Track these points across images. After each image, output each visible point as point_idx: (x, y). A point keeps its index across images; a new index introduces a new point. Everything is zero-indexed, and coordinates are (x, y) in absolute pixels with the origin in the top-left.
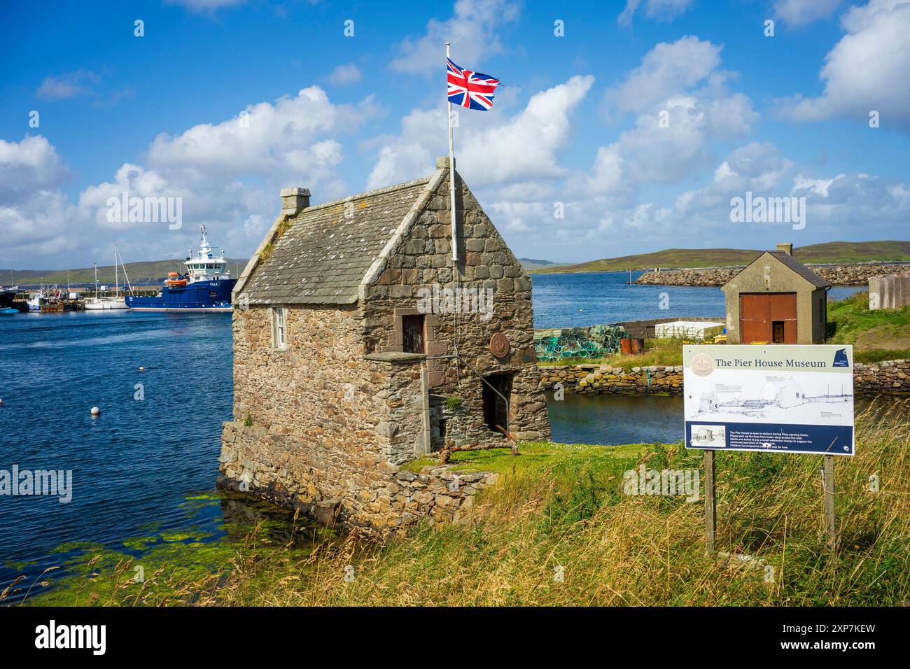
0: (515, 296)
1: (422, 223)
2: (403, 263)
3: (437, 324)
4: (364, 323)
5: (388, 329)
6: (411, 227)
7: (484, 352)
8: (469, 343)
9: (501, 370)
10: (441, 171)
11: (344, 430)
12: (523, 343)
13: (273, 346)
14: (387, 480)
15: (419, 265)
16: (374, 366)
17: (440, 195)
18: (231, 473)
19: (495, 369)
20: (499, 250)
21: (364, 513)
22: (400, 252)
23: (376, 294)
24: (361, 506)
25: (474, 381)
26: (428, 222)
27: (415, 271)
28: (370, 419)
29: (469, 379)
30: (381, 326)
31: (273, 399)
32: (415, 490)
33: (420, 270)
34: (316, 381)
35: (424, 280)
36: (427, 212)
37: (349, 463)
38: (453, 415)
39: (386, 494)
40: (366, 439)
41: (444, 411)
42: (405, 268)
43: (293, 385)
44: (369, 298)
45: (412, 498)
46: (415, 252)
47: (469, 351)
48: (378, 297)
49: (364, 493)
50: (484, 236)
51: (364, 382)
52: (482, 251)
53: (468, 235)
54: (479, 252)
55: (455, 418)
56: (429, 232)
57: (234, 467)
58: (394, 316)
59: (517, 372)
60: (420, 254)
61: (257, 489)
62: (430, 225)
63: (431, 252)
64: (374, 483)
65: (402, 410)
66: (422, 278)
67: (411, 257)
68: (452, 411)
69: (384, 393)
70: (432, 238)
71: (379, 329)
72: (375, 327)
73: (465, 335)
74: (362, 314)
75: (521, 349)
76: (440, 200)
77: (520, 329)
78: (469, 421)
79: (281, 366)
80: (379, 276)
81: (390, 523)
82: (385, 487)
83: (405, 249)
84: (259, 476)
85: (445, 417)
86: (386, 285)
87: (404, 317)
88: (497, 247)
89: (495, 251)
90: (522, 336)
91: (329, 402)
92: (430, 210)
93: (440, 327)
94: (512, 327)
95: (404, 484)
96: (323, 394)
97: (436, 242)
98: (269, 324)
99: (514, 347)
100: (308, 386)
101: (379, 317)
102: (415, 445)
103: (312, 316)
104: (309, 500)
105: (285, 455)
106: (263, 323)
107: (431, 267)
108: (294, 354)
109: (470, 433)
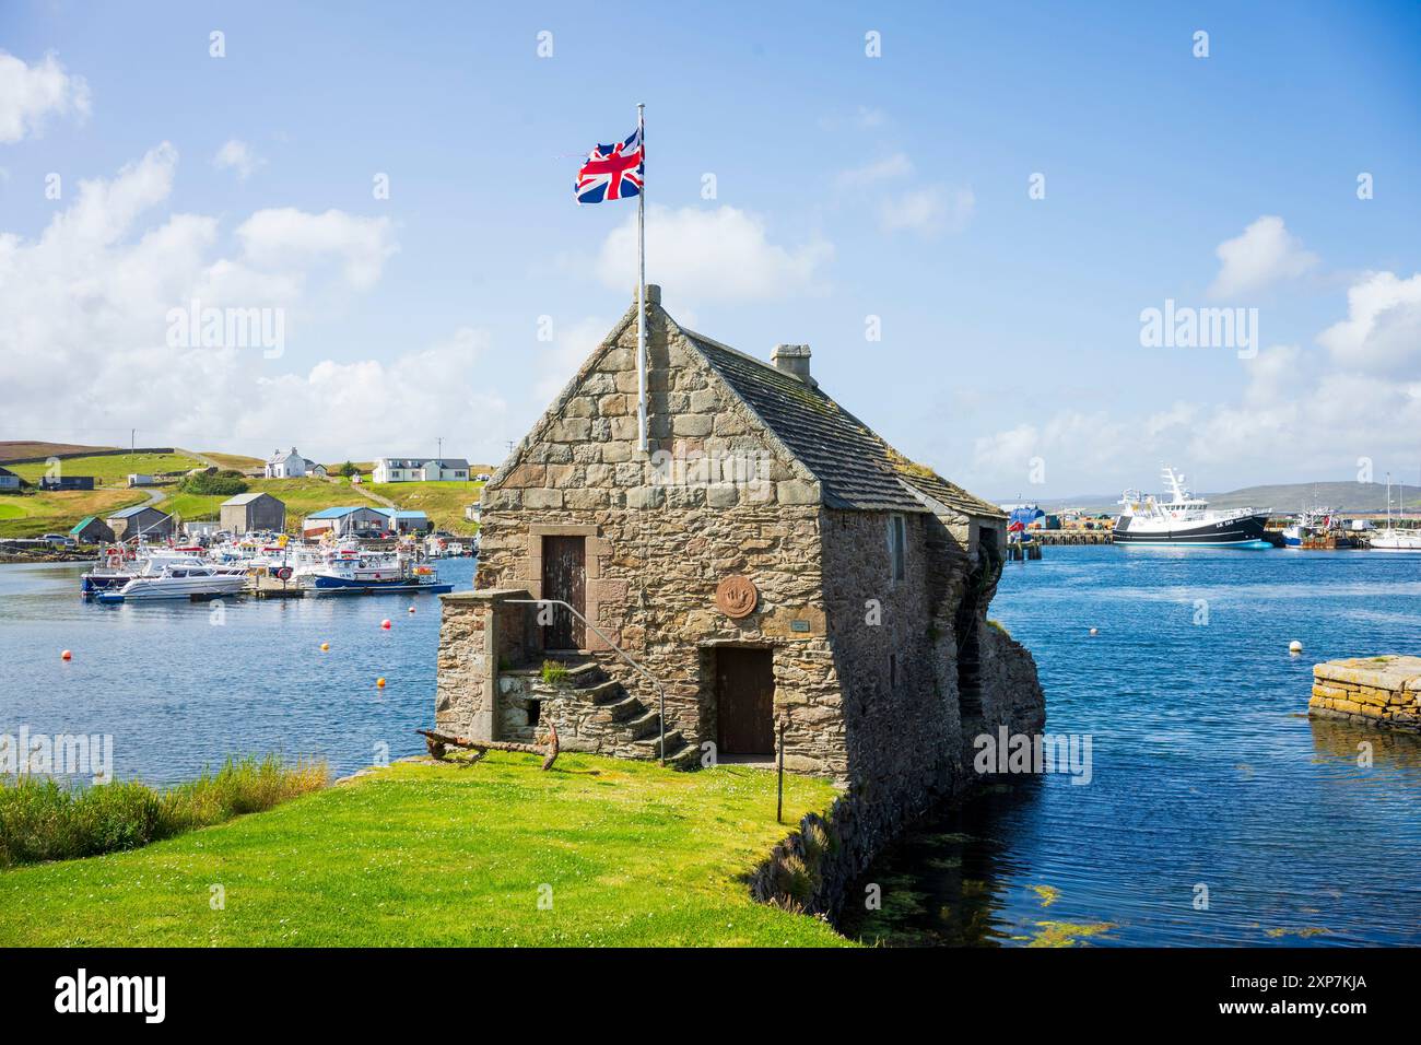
0: (780, 513)
1: (586, 394)
2: (549, 456)
3: (607, 552)
4: (480, 543)
5: (516, 555)
6: (564, 401)
7: (705, 605)
8: (670, 587)
9: (742, 639)
12: (793, 597)
15: (577, 458)
17: (622, 347)
19: (727, 635)
20: (743, 433)
22: (545, 439)
23: (500, 502)
25: (680, 652)
26: (597, 392)
27: (571, 468)
29: (668, 648)
30: (506, 550)
33: (581, 466)
35: (588, 482)
36: (597, 376)
38: (554, 695)
41: (535, 687)
42: (553, 462)
44: (488, 507)
46: (570, 439)
47: (671, 600)
48: (503, 506)
50: (709, 410)
52: (709, 435)
53: (676, 409)
54: (699, 437)
55: (559, 701)
56: (600, 405)
58: (530, 536)
59: (781, 647)
60: (581, 442)
62: (600, 396)
63: (601, 438)
65: (456, 674)
66: (585, 479)
67: (564, 447)
68: (552, 688)
70: (606, 416)
71: (502, 553)
72: (496, 551)
73: (663, 573)
75: (788, 607)
76: (620, 356)
77: (787, 570)
78: (585, 710)
80: (506, 474)
83: (553, 435)
85: (538, 696)
86: (517, 488)
87: (547, 539)
88: (740, 428)
89: (733, 435)
90: (791, 585)
92: (601, 371)
93: (612, 557)
94: (771, 567)
97: (613, 422)
99: (772, 601)
101: (504, 535)
102: (470, 729)
107: (601, 462)
109: (584, 730)
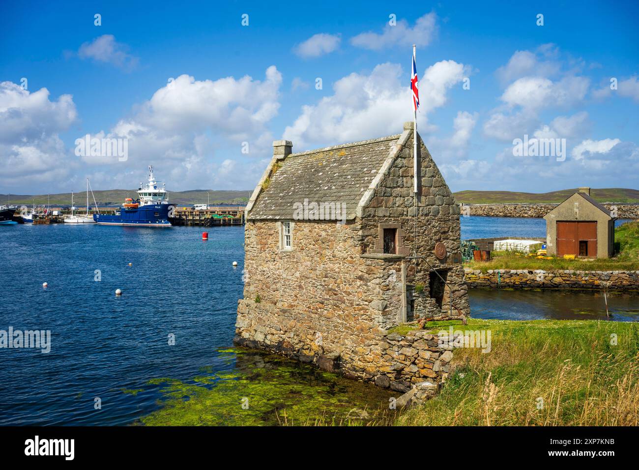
0: (450, 218)
1: (396, 167)
2: (384, 193)
3: (404, 235)
4: (360, 233)
5: (375, 238)
6: (390, 169)
7: (431, 255)
8: (422, 249)
9: (441, 267)
10: (408, 132)
11: (343, 306)
12: (454, 250)
13: (280, 248)
14: (379, 340)
15: (394, 194)
16: (369, 262)
17: (407, 147)
18: (246, 335)
19: (437, 267)
20: (441, 186)
21: (359, 362)
22: (383, 186)
23: (368, 214)
24: (356, 358)
25: (425, 275)
26: (400, 166)
27: (391, 198)
28: (366, 298)
29: (422, 273)
30: (371, 235)
31: (279, 285)
32: (402, 346)
33: (394, 198)
34: (318, 272)
35: (397, 205)
36: (400, 159)
37: (346, 328)
38: (419, 297)
39: (378, 350)
40: (362, 312)
41: (414, 294)
42: (386, 196)
43: (298, 274)
44: (364, 216)
45: (400, 352)
46: (392, 186)
47: (422, 254)
48: (369, 216)
49: (360, 349)
50: (433, 176)
51: (360, 273)
52: (431, 187)
53: (424, 175)
54: (429, 187)
55: (420, 299)
56: (400, 172)
57: (247, 330)
58: (379, 229)
59: (451, 269)
60: (395, 187)
61: (268, 346)
62: (401, 168)
63: (401, 186)
64: (367, 342)
65: (390, 293)
66: (396, 203)
67: (390, 189)
68: (418, 294)
69: (378, 281)
70: (402, 177)
71: (370, 237)
72: (367, 236)
73: (420, 243)
74: (359, 227)
75: (453, 254)
76: (407, 151)
77: (453, 240)
78: (428, 302)
79: (287, 261)
80: (370, 201)
81: (381, 369)
82: (377, 344)
83: (386, 184)
84: (269, 337)
85: (414, 298)
86: (374, 207)
87: (385, 230)
88: (440, 184)
89: (438, 187)
90: (454, 245)
91: (330, 287)
92: (401, 157)
93: (405, 237)
94: (447, 239)
95: (393, 343)
96: (324, 281)
97: (404, 179)
98: (277, 232)
99: (449, 252)
100: (311, 275)
101: (370, 229)
102: (397, 317)
103: (315, 228)
104: (312, 353)
105: (292, 323)
106: (272, 232)
107: (401, 196)
108: (299, 253)
109: (428, 310)
